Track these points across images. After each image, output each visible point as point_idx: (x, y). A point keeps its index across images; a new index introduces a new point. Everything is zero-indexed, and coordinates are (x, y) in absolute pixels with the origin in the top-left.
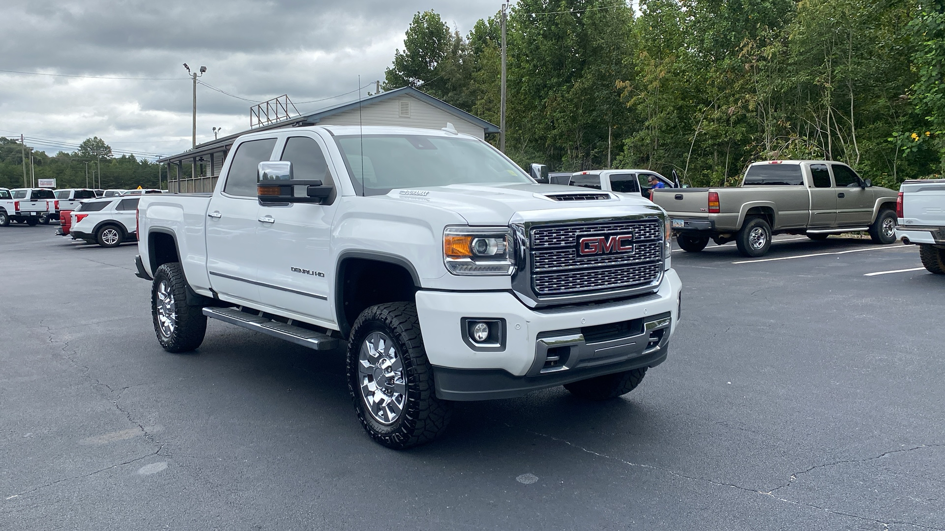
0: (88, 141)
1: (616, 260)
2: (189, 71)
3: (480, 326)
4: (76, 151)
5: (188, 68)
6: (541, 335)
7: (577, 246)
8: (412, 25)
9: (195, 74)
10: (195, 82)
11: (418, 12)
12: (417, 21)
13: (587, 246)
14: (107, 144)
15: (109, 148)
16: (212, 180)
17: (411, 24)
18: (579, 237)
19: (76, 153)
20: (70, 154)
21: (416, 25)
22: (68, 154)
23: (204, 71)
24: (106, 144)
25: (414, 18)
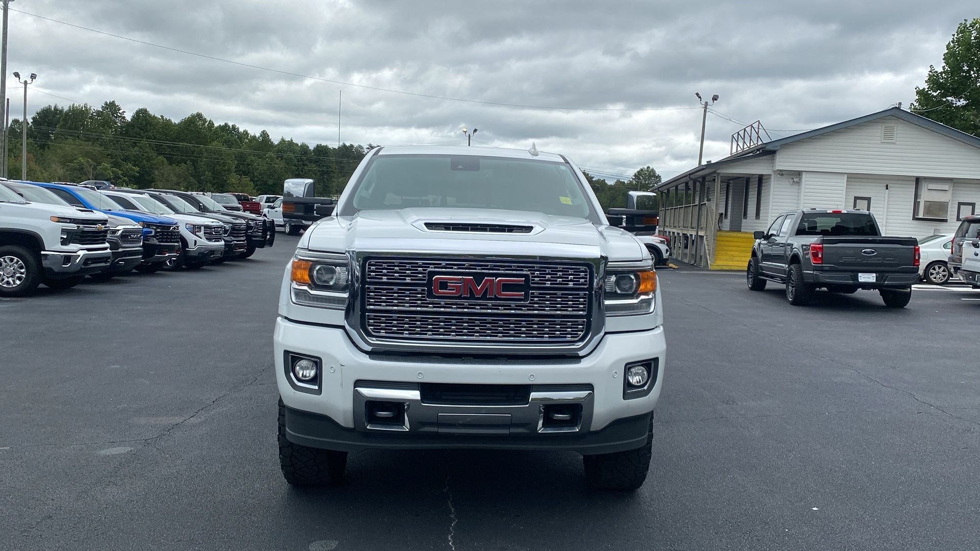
0: (642, 170)
1: (495, 307)
2: (701, 100)
3: (304, 363)
4: (631, 180)
5: (700, 97)
6: (359, 383)
7: (429, 283)
8: (956, 36)
9: (706, 103)
10: (705, 111)
11: (965, 20)
12: (963, 30)
13: (444, 285)
14: (658, 174)
15: (660, 177)
16: (692, 208)
17: (954, 35)
18: (432, 274)
19: (631, 181)
20: (626, 182)
21: (960, 35)
22: (624, 182)
23: (716, 100)
24: (658, 172)
25: (959, 28)
